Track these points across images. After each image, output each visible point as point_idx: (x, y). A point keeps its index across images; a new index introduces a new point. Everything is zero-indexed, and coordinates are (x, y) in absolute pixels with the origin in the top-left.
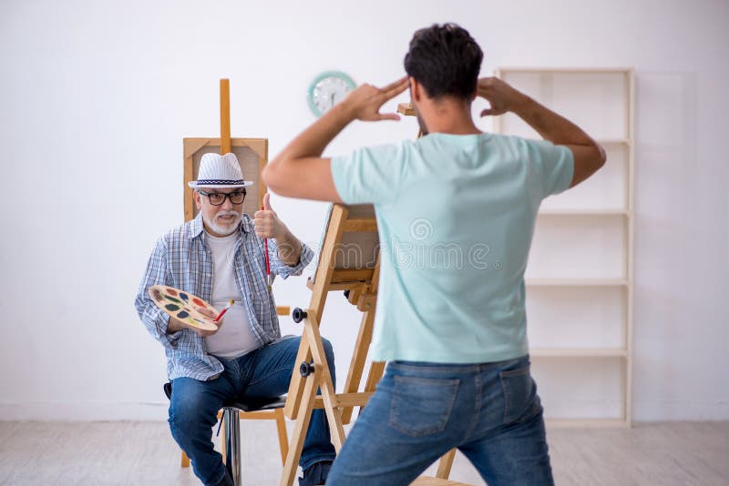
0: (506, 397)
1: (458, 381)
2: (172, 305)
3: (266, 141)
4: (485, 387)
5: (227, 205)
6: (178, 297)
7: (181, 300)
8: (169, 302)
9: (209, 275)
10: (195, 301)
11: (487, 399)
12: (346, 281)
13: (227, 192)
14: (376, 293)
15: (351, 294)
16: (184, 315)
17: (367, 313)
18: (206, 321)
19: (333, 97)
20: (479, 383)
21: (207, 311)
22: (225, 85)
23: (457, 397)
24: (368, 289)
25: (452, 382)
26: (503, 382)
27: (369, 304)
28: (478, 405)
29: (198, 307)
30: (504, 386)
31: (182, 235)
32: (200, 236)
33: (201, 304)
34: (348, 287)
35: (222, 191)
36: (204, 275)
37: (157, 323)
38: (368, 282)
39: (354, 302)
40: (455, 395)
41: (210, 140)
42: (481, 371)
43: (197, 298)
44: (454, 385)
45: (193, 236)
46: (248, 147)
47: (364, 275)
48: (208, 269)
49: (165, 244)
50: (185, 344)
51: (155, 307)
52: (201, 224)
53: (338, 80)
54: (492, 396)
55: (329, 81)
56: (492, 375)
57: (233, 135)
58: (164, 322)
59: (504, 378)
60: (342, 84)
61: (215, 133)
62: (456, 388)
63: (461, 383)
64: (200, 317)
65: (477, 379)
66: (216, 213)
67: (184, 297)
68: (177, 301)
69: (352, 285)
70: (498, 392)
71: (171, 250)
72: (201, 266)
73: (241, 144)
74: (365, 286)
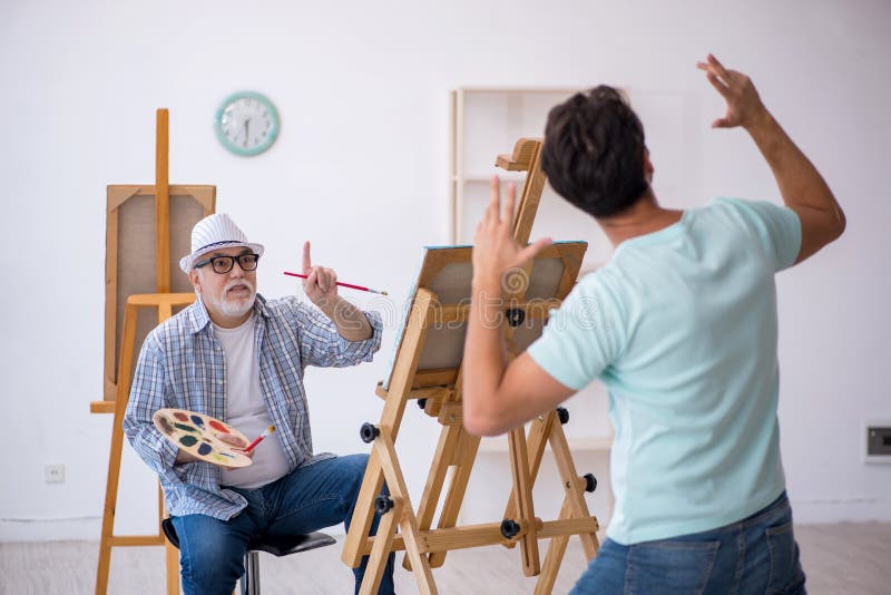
0: (772, 561)
1: (718, 543)
2: (186, 437)
3: (214, 189)
4: (749, 550)
5: (237, 271)
6: (190, 423)
7: (195, 426)
8: (183, 433)
9: (220, 382)
10: (213, 424)
11: (750, 565)
12: (425, 387)
13: (234, 254)
14: (460, 401)
15: (429, 404)
16: (205, 449)
17: (448, 427)
18: (234, 454)
19: (247, 123)
20: (741, 545)
21: (233, 438)
22: (163, 117)
23: (715, 564)
24: (451, 396)
25: (710, 545)
26: (769, 542)
27: (454, 416)
28: (739, 573)
29: (220, 434)
30: (770, 547)
31: (181, 331)
32: (204, 329)
33: (223, 430)
34: (423, 394)
35: (227, 253)
36: (213, 381)
37: (163, 456)
38: (450, 386)
39: (432, 414)
40: (712, 564)
41: (141, 188)
42: (744, 529)
43: (214, 419)
44: (713, 550)
45: (197, 330)
46: (190, 197)
47: (445, 377)
48: (219, 375)
49: (160, 345)
50: (197, 478)
51: (154, 432)
52: (204, 312)
53: (254, 103)
54: (756, 561)
55: (242, 103)
56: (757, 534)
57: (172, 181)
58: (172, 453)
59: (771, 537)
60: (258, 107)
61: (148, 178)
62: (715, 553)
63: (720, 548)
64: (226, 448)
65: (739, 540)
66: (223, 286)
67: (198, 421)
68: (191, 429)
69: (429, 392)
70: (763, 555)
71: (169, 354)
72: (209, 370)
73: (182, 193)
74: (448, 392)
